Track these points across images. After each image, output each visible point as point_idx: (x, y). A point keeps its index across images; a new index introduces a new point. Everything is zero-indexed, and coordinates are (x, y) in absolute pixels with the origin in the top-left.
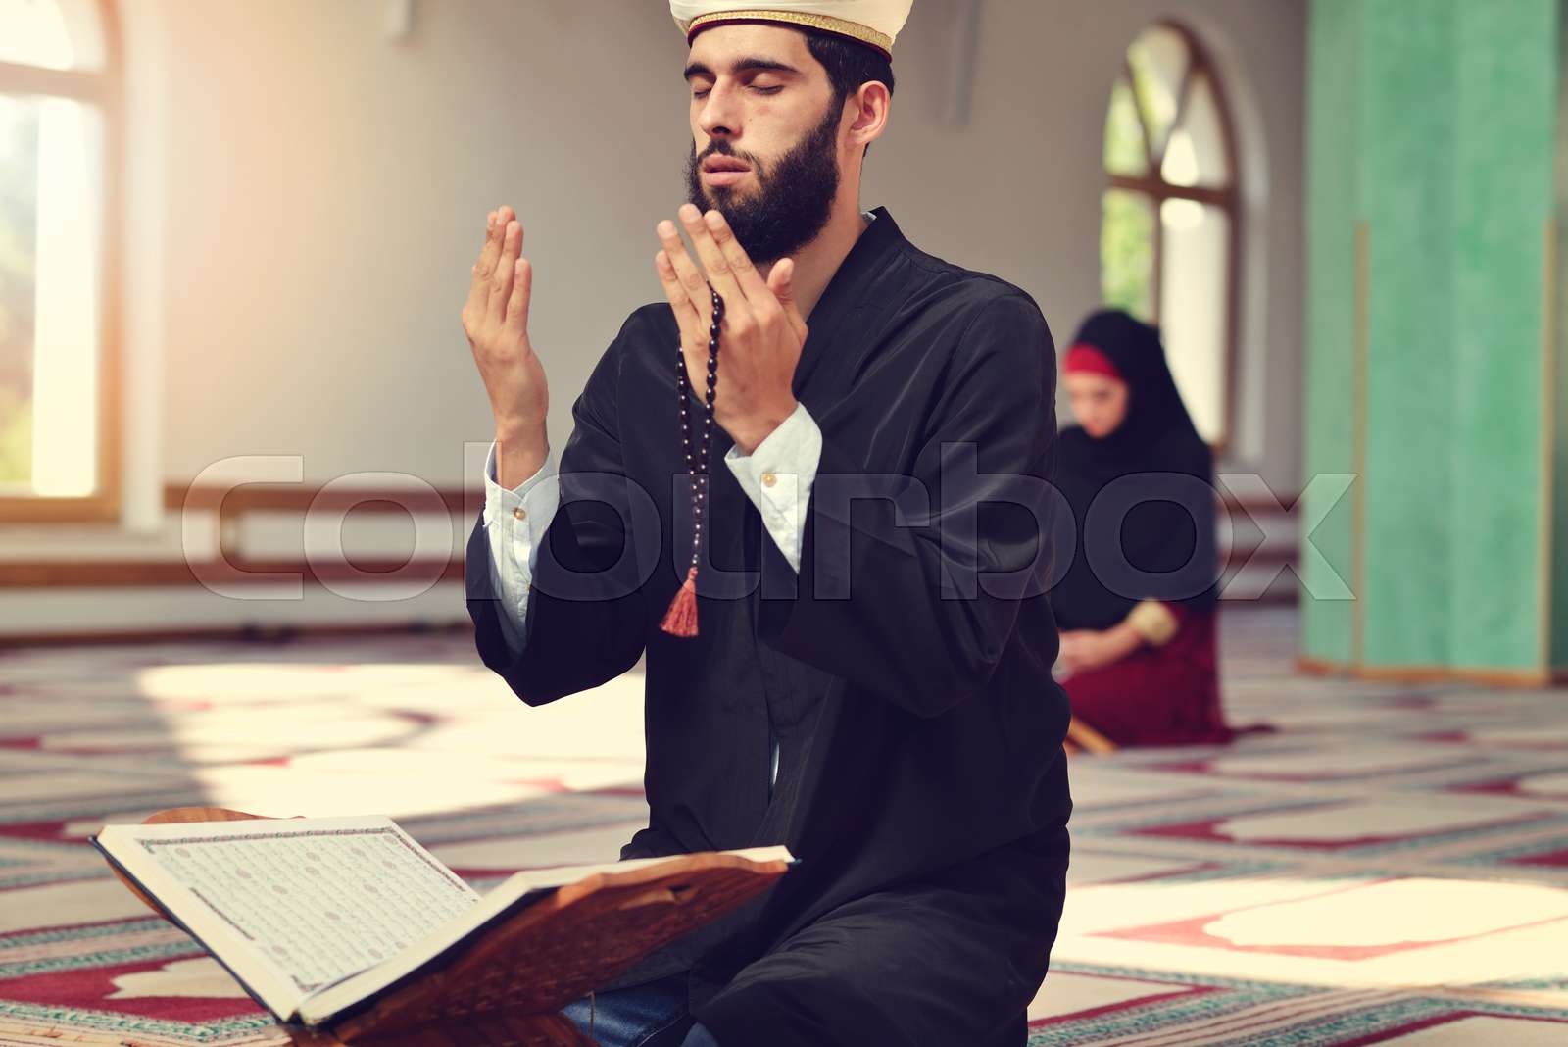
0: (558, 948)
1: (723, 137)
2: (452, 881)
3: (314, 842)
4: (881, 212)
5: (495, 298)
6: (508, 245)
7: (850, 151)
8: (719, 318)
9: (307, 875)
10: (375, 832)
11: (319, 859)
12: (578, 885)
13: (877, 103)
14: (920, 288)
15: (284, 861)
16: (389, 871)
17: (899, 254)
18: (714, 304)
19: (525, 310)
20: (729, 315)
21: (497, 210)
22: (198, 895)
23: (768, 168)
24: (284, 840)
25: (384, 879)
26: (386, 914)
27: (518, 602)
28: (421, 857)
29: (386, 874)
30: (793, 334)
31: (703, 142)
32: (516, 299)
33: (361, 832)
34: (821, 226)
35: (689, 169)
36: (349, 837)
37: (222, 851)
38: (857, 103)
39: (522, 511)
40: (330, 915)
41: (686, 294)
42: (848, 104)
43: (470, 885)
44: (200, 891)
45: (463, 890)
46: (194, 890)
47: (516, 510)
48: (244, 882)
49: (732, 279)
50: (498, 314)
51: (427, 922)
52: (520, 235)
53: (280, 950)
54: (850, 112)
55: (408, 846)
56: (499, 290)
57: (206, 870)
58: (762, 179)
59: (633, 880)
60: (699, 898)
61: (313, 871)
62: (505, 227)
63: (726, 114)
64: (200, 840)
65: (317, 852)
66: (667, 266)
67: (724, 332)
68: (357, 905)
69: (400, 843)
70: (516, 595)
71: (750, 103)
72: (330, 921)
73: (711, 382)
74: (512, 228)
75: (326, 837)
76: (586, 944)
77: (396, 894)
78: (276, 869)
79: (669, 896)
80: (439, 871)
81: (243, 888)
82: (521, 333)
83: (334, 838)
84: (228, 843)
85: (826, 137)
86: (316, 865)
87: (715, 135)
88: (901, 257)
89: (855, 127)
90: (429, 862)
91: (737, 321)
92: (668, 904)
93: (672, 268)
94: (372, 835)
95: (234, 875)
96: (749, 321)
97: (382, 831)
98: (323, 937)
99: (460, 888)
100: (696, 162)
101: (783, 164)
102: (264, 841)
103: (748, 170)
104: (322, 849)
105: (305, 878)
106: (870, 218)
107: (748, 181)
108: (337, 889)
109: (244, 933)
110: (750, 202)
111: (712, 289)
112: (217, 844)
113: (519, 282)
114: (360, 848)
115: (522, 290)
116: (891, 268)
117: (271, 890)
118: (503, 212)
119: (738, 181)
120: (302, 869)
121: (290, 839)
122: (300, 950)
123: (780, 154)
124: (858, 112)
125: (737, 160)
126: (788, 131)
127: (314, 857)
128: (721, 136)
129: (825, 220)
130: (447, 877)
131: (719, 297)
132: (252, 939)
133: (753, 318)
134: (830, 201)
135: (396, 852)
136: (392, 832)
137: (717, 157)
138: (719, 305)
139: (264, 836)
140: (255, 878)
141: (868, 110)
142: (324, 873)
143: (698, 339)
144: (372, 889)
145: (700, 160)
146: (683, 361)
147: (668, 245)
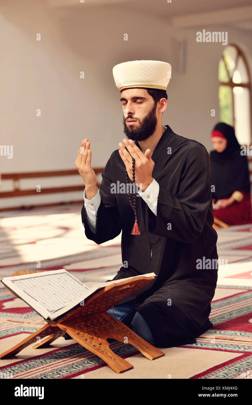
0: (105, 299)
1: (131, 115)
2: (80, 284)
3: (49, 277)
4: (167, 126)
5: (84, 159)
6: (87, 147)
7: (159, 113)
8: (134, 163)
9: (48, 285)
10: (62, 273)
11: (51, 281)
12: (109, 286)
13: (164, 103)
14: (177, 144)
15: (43, 282)
16: (66, 282)
17: (172, 136)
18: (133, 160)
19: (90, 161)
20: (136, 163)
21: (84, 139)
22: (25, 292)
23: (141, 121)
24: (42, 277)
25: (65, 284)
26: (66, 292)
27: (94, 223)
28: (73, 278)
29: (65, 283)
30: (151, 165)
31: (126, 116)
32: (88, 159)
33: (59, 274)
34: (154, 131)
35: (123, 121)
36: (57, 275)
37: (29, 281)
38: (160, 103)
39: (93, 204)
40: (54, 294)
41: (126, 158)
42: (158, 104)
43: (84, 284)
44: (25, 291)
45: (83, 285)
46: (24, 291)
47: (92, 204)
48: (35, 288)
49: (136, 155)
50: (84, 162)
51: (75, 293)
52: (89, 145)
53: (44, 303)
54: (159, 105)
55: (70, 276)
56: (85, 157)
57: (26, 286)
58: (140, 123)
59: (121, 284)
60: (135, 286)
61: (49, 284)
62: (86, 143)
63: (131, 109)
64: (24, 279)
65: (50, 279)
66: (122, 152)
67: (136, 166)
68: (60, 291)
69: (68, 276)
70: (93, 222)
71: (136, 106)
72: (54, 295)
73: (134, 178)
74: (88, 143)
75: (51, 276)
76: (111, 298)
77: (68, 288)
78: (41, 284)
79: (129, 286)
80: (77, 281)
81: (35, 289)
82: (89, 166)
83: (53, 276)
84: (30, 279)
85: (154, 113)
86: (50, 282)
87: (129, 114)
88: (173, 137)
89: (160, 109)
90: (75, 279)
91: (138, 164)
92: (129, 288)
93: (123, 153)
94: (62, 274)
95: (32, 286)
96: (141, 164)
97: (64, 273)
98: (53, 299)
99: (82, 285)
100: (125, 120)
101: (145, 119)
102: (38, 278)
103: (137, 121)
104: (51, 279)
105: (48, 286)
106: (165, 128)
107: (137, 124)
108: (55, 288)
109: (36, 300)
110: (138, 128)
111: (132, 157)
112: (28, 280)
113: (89, 155)
114: (60, 278)
115: (89, 157)
116: (171, 140)
117: (41, 289)
118: (86, 140)
119: (135, 124)
120: (47, 284)
121: (44, 277)
122: (48, 303)
123: (144, 117)
124: (160, 105)
125: (134, 119)
126: (145, 112)
127: (49, 281)
128: (130, 114)
129: (155, 130)
130: (79, 282)
131: (134, 159)
132: (38, 301)
133: (142, 163)
134: (156, 126)
135: (67, 277)
136: (66, 273)
137: (129, 119)
138: (134, 160)
139: (38, 277)
140: (37, 287)
141: (162, 104)
142: (52, 284)
143: (130, 168)
144: (63, 287)
145: (126, 120)
146: (127, 173)
147: (121, 148)
